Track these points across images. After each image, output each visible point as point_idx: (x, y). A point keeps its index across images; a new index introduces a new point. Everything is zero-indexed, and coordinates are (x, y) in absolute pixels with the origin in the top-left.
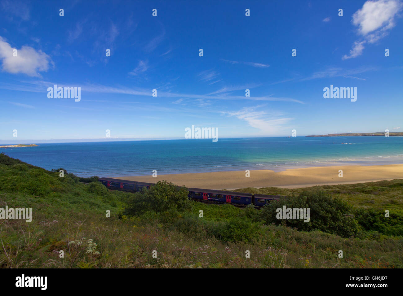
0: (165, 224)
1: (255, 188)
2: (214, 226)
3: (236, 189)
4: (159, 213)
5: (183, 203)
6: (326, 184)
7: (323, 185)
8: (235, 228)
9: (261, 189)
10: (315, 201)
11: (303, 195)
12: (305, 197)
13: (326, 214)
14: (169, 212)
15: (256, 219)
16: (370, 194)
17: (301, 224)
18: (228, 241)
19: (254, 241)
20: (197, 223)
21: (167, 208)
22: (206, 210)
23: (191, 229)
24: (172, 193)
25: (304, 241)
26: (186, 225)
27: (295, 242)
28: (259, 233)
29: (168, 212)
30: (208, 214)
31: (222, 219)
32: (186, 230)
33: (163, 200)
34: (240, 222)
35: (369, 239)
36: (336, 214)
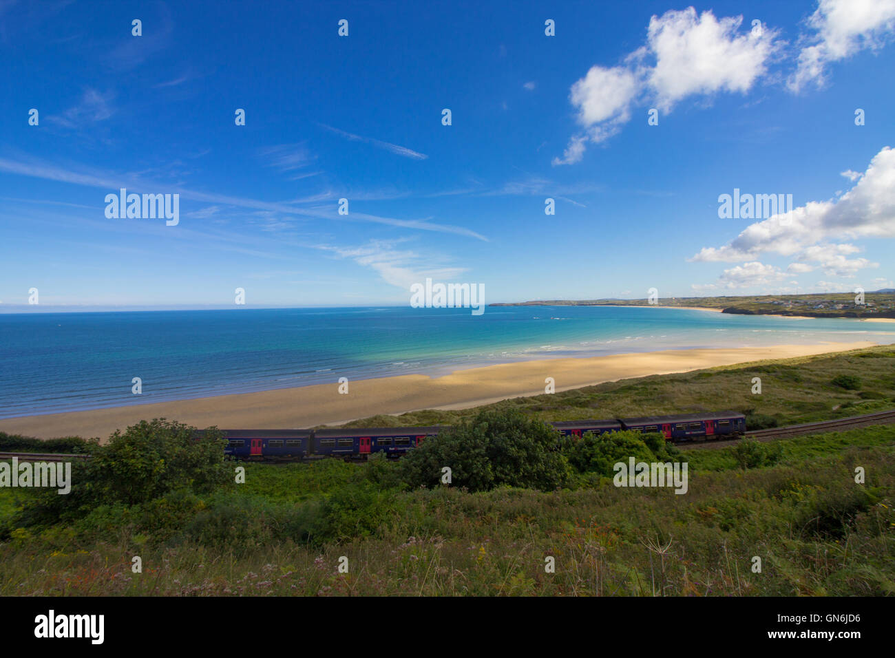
0: (156, 532)
1: (390, 415)
2: (292, 514)
3: (349, 421)
4: (136, 508)
5: (210, 472)
6: (520, 396)
7: (515, 397)
8: (341, 511)
9: (403, 417)
10: (501, 429)
11: (480, 419)
12: (485, 424)
13: (518, 452)
14: (169, 501)
15: (389, 482)
16: (587, 407)
17: (475, 478)
18: (324, 544)
19: (383, 531)
20: (248, 515)
21: (161, 490)
22: (275, 478)
23: (231, 532)
24: (178, 449)
25: (478, 511)
26: (216, 525)
27: (462, 515)
28: (393, 512)
29: (164, 500)
30: (277, 487)
31: (312, 495)
32: (216, 537)
33: (151, 471)
34: (353, 494)
35: (584, 488)
36: (534, 449)
